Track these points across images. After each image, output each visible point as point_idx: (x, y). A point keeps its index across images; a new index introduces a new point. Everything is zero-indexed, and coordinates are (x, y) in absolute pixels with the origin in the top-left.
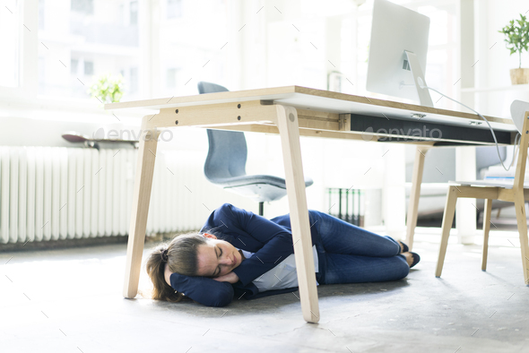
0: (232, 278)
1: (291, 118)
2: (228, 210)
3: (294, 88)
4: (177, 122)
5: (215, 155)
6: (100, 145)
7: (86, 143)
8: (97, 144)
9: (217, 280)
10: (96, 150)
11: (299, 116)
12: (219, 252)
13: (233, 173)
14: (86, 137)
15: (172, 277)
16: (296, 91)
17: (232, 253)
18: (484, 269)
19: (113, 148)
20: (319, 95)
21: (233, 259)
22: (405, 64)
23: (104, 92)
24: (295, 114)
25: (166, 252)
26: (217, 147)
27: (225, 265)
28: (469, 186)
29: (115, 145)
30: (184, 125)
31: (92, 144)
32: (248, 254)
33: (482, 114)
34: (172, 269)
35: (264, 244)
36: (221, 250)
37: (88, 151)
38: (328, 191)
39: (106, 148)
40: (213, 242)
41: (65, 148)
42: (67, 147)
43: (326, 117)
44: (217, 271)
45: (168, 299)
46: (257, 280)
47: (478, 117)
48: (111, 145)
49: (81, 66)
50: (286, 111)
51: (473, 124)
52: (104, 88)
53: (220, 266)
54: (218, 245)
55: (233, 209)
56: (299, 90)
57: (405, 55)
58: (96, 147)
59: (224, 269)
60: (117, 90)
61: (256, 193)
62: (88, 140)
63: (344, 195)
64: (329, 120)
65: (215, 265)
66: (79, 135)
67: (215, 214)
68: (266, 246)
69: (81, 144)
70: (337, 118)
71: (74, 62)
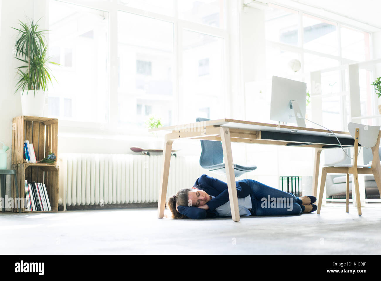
0: (206, 207)
1: (226, 132)
2: (204, 177)
3: (225, 120)
4: (180, 137)
5: (205, 154)
6: (151, 153)
7: (143, 152)
8: (149, 153)
9: (199, 207)
10: (148, 156)
11: (230, 132)
12: (198, 194)
13: (215, 163)
14: (143, 148)
15: (178, 207)
16: (226, 121)
17: (204, 195)
18: (348, 212)
19: (157, 155)
20: (237, 122)
21: (205, 197)
22: (291, 107)
23: (152, 125)
24: (228, 131)
25: (175, 197)
26: (206, 150)
27: (201, 200)
28: (333, 167)
29: (159, 153)
30: (183, 137)
31: (146, 153)
32: (214, 197)
33: (330, 130)
34: (178, 204)
35: (221, 192)
36: (199, 193)
37: (144, 156)
38: (281, 178)
39: (153, 155)
40: (196, 190)
41: (132, 155)
42: (133, 154)
43: (249, 133)
44: (198, 203)
45: (177, 218)
46: (217, 209)
47: (329, 131)
48: (156, 153)
49: (143, 109)
50: (224, 129)
51: (329, 135)
52: (152, 122)
53: (199, 200)
54: (198, 191)
55: (207, 177)
56: (227, 120)
57: (290, 102)
58: (148, 154)
59: (201, 202)
60: (159, 123)
61: (225, 173)
62: (144, 150)
63: (290, 180)
64: (251, 134)
65: (196, 200)
66: (139, 147)
67: (199, 179)
68: (222, 193)
69: (140, 153)
70: (255, 133)
71: (139, 106)
